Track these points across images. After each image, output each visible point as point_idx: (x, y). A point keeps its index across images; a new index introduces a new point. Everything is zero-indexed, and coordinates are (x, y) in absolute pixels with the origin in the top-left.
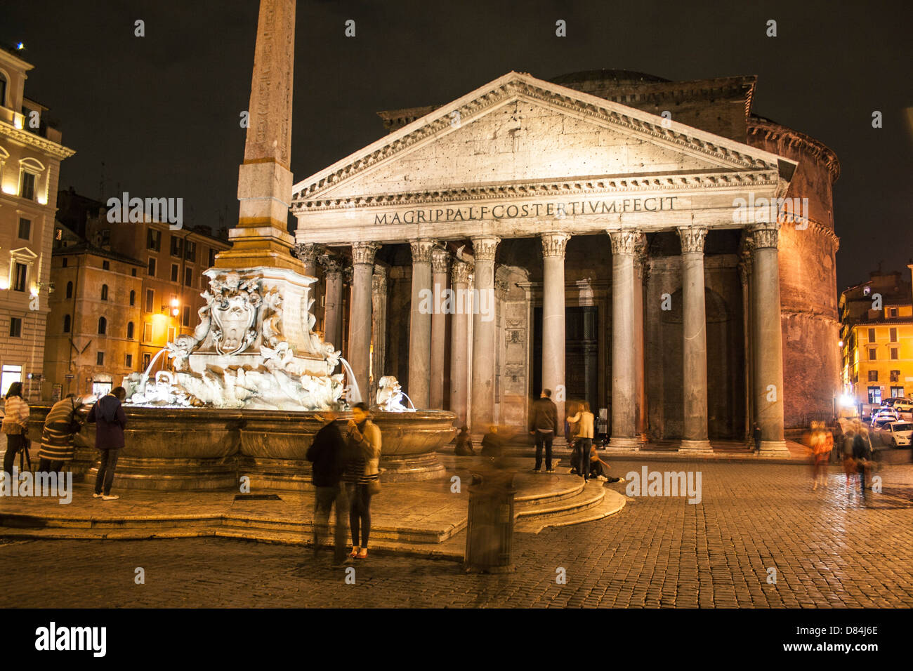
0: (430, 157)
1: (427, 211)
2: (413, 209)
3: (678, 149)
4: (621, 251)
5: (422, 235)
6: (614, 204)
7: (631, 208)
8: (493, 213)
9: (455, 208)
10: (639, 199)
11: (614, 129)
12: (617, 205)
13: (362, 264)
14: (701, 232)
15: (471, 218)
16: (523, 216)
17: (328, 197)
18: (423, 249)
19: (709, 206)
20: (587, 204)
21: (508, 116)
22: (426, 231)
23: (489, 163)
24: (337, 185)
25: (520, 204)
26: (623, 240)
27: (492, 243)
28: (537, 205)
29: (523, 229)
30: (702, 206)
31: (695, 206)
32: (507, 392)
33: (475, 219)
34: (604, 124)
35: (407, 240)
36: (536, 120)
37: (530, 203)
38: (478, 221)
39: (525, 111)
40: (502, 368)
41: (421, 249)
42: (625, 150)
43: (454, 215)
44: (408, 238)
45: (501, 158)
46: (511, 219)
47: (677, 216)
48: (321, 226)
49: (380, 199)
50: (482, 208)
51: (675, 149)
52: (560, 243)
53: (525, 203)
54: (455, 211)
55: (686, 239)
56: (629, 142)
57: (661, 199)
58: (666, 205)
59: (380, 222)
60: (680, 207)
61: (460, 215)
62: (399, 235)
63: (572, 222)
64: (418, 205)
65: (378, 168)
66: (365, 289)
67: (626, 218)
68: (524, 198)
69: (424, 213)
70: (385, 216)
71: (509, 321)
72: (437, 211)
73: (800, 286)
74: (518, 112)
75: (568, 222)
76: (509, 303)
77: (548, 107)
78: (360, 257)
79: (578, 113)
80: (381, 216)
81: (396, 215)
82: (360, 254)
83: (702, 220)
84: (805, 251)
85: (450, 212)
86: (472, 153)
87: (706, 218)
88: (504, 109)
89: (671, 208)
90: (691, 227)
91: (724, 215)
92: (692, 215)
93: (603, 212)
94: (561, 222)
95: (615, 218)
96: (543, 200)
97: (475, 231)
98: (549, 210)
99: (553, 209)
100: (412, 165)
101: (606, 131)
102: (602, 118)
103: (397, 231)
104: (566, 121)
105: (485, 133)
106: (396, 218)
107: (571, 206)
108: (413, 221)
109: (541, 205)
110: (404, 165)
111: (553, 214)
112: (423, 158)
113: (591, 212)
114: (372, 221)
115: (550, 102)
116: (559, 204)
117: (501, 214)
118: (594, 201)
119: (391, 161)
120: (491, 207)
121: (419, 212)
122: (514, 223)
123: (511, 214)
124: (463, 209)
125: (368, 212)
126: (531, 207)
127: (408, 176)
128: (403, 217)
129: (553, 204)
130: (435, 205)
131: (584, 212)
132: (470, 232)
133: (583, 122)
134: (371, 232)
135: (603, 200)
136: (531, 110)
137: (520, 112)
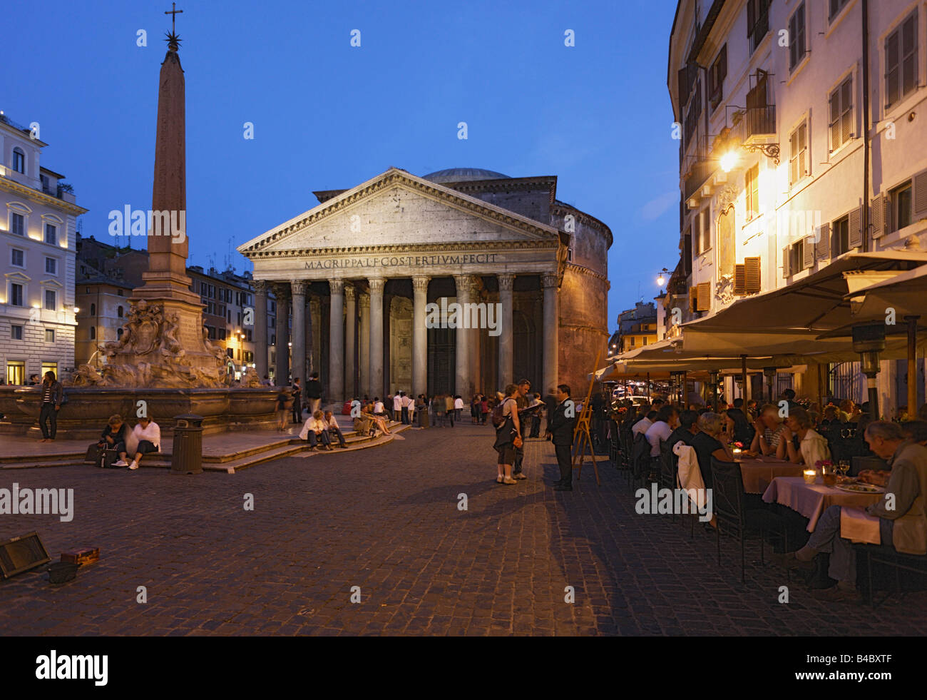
0: (341, 224)
1: (339, 261)
2: (330, 259)
3: (497, 223)
4: (462, 288)
5: (336, 276)
6: (458, 258)
7: (468, 261)
8: (382, 262)
9: (357, 259)
10: (474, 255)
11: (459, 209)
12: (460, 258)
13: (298, 294)
14: (511, 277)
15: (368, 265)
16: (401, 265)
17: (273, 249)
19: (516, 260)
20: (441, 257)
21: (391, 198)
22: (339, 273)
23: (378, 229)
24: (279, 241)
25: (399, 258)
26: (463, 281)
27: (380, 282)
28: (409, 258)
29: (400, 273)
30: (512, 260)
31: (508, 260)
32: (400, 377)
33: (370, 266)
34: (453, 206)
35: (327, 279)
36: (410, 201)
37: (405, 257)
38: (372, 268)
39: (402, 194)
40: (396, 362)
41: (336, 286)
42: (465, 223)
43: (357, 264)
45: (387, 226)
46: (393, 267)
47: (497, 266)
48: (270, 269)
49: (308, 251)
50: (375, 259)
52: (424, 282)
53: (402, 256)
54: (358, 261)
55: (502, 281)
56: (468, 218)
57: (487, 255)
58: (490, 260)
59: (309, 267)
60: (498, 260)
61: (361, 263)
62: (322, 276)
63: (431, 269)
64: (334, 256)
65: (306, 231)
66: (300, 310)
67: (465, 267)
68: (401, 253)
69: (337, 261)
70: (312, 263)
71: (401, 332)
72: (346, 260)
73: (583, 311)
75: (429, 269)
76: (401, 320)
77: (416, 193)
78: (297, 289)
79: (436, 197)
80: (309, 263)
81: (319, 262)
83: (511, 269)
84: (588, 289)
85: (354, 261)
86: (368, 223)
87: (513, 268)
88: (389, 193)
89: (494, 262)
90: (505, 274)
91: (526, 266)
92: (506, 266)
93: (451, 263)
94: (424, 269)
95: (458, 267)
96: (414, 255)
97: (370, 274)
98: (417, 261)
99: (419, 261)
100: (329, 229)
101: (454, 210)
102: (451, 202)
103: (320, 273)
104: (428, 202)
105: (376, 209)
106: (319, 264)
107: (431, 259)
108: (330, 267)
109: (412, 257)
110: (324, 229)
111: (419, 264)
112: (336, 225)
113: (444, 263)
114: (304, 266)
115: (418, 189)
116: (423, 257)
117: (386, 263)
118: (446, 256)
119: (315, 226)
120: (380, 258)
121: (334, 260)
122: (395, 269)
123: (393, 263)
124: (362, 259)
125: (300, 260)
126: (406, 259)
127: (326, 237)
128: (324, 264)
129: (419, 257)
130: (344, 257)
131: (439, 263)
132: (367, 274)
133: (439, 204)
134: (303, 273)
135: (450, 255)
136: (406, 195)
137: (399, 195)
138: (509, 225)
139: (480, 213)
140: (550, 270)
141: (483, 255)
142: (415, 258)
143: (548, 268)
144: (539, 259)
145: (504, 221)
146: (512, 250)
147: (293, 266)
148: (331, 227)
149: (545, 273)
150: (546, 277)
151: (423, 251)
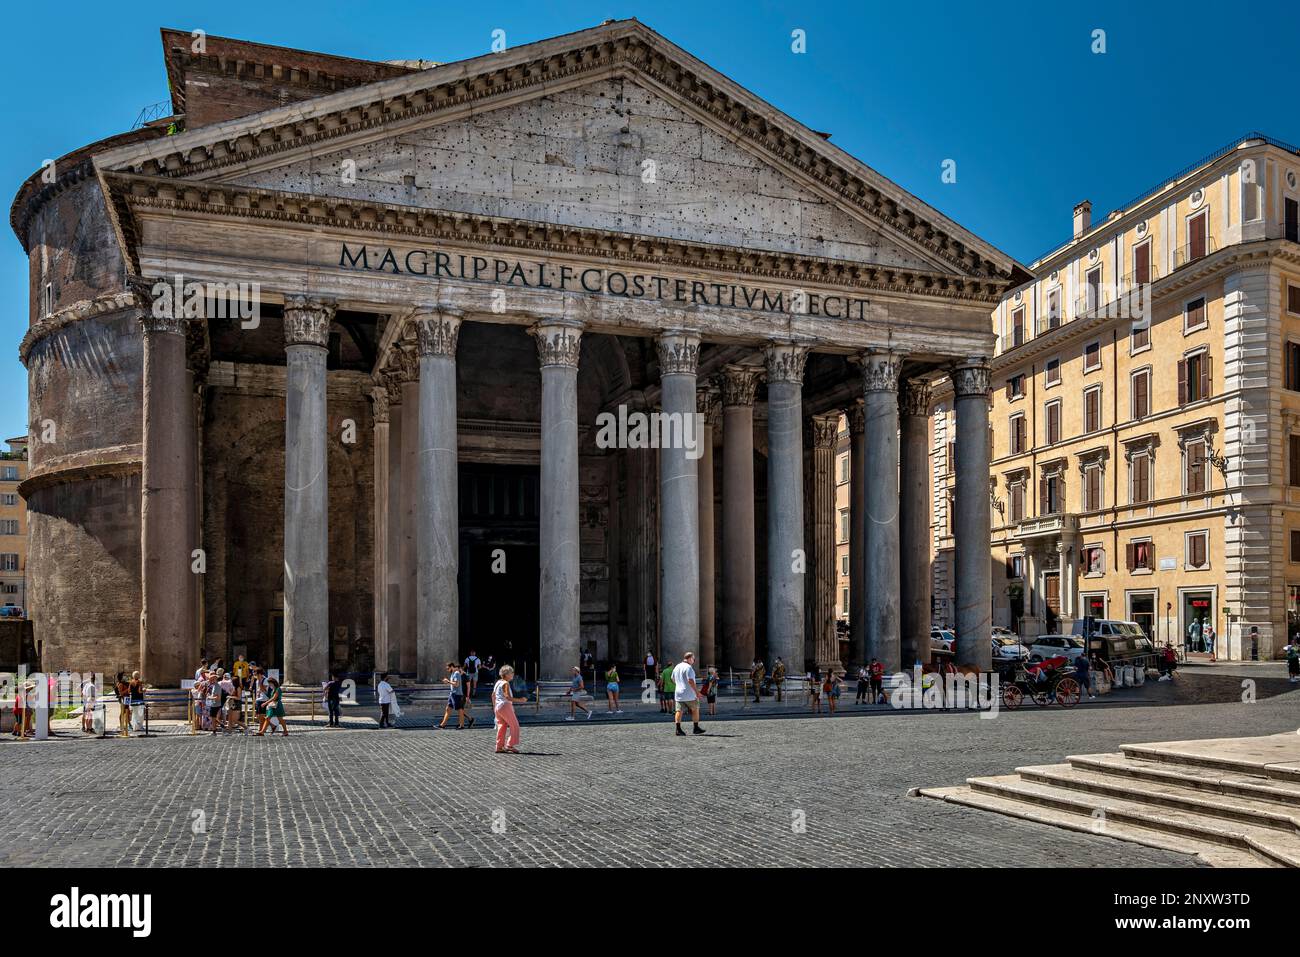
0: (459, 147)
1: (454, 258)
2: (425, 247)
3: (872, 223)
5: (446, 301)
6: (780, 297)
7: (804, 308)
8: (583, 280)
9: (512, 261)
10: (817, 296)
11: (782, 170)
12: (785, 298)
13: (313, 344)
15: (542, 284)
16: (635, 295)
18: (448, 331)
19: (913, 322)
20: (738, 289)
21: (605, 103)
22: (455, 296)
23: (573, 185)
24: (249, 163)
25: (631, 275)
26: (795, 360)
27: (577, 334)
28: (660, 280)
29: (635, 319)
30: (902, 321)
31: (894, 319)
33: (549, 286)
34: (770, 157)
36: (659, 124)
37: (648, 275)
38: (557, 292)
39: (636, 97)
41: (444, 331)
42: (797, 210)
43: (509, 274)
44: (414, 304)
45: (597, 180)
46: (616, 298)
47: (868, 330)
48: (207, 247)
50: (563, 268)
51: (868, 223)
52: (692, 349)
53: (641, 272)
54: (512, 266)
56: (805, 198)
57: (848, 300)
58: (855, 312)
59: (354, 263)
60: (872, 317)
61: (522, 274)
62: (396, 296)
63: (716, 318)
64: (442, 241)
65: (345, 146)
67: (796, 324)
68: (640, 263)
69: (448, 258)
70: (364, 251)
72: (476, 259)
74: (624, 100)
75: (708, 316)
77: (677, 105)
79: (728, 128)
80: (354, 250)
81: (390, 252)
82: (307, 325)
83: (902, 342)
85: (500, 264)
86: (542, 159)
87: (907, 340)
88: (600, 88)
89: (862, 318)
90: (890, 351)
91: (931, 339)
92: (890, 334)
93: (763, 309)
94: (699, 315)
95: (783, 322)
96: (672, 274)
97: (549, 310)
98: (679, 290)
99: (684, 291)
100: (420, 156)
101: (769, 171)
102: (768, 147)
103: (394, 286)
104: (706, 137)
105: (565, 125)
106: (389, 258)
107: (715, 290)
108: (425, 272)
109: (667, 280)
110: (403, 153)
111: (685, 300)
112: (443, 146)
113: (746, 306)
114: (336, 258)
115: (685, 95)
116: (695, 283)
117: (596, 286)
118: (751, 287)
119: (375, 138)
120: (578, 269)
121: (438, 255)
122: (622, 305)
123: (614, 288)
124: (527, 263)
125: (325, 236)
126: (650, 282)
127: (414, 178)
128: (404, 260)
129: (684, 282)
130: (472, 248)
131: (733, 304)
132: (541, 310)
133: (733, 146)
134: (334, 279)
135: (764, 287)
136: (648, 102)
137: (629, 100)
138: (898, 233)
139: (837, 190)
140: (981, 352)
141: (838, 299)
142: (672, 281)
143: (975, 348)
144: (955, 325)
145: (888, 222)
146: (906, 295)
147: (297, 252)
148: (425, 152)
149: (969, 361)
150: (971, 369)
151: (700, 266)
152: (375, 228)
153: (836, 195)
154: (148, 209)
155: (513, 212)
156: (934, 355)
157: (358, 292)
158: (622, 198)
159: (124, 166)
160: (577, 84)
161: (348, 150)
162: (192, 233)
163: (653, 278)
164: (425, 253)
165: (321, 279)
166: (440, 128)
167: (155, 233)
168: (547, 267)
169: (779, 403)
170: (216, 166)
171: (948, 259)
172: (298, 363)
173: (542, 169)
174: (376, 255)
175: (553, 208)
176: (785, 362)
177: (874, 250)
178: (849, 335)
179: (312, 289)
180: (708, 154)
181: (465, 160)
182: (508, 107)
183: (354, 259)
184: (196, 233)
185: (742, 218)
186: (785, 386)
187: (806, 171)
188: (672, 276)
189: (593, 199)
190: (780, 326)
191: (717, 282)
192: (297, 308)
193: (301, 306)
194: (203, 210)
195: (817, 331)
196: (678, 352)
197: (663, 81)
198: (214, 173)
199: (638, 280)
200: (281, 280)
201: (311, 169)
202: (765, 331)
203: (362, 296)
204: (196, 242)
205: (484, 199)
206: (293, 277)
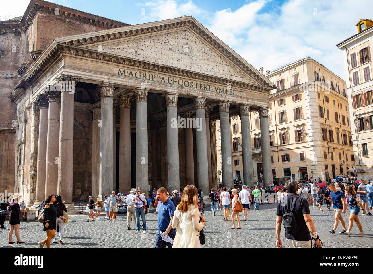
0: (148, 44)
6: (223, 90)
7: (229, 93)
8: (178, 82)
9: (162, 76)
10: (231, 90)
11: (222, 57)
12: (224, 90)
15: (169, 83)
16: (191, 87)
18: (146, 94)
19: (252, 98)
20: (214, 87)
21: (182, 36)
22: (148, 85)
23: (176, 57)
25: (190, 82)
26: (228, 106)
28: (196, 83)
29: (191, 94)
30: (250, 97)
31: (248, 96)
33: (171, 84)
34: (220, 54)
36: (195, 43)
38: (173, 85)
39: (189, 35)
42: (226, 67)
43: (161, 80)
44: (138, 86)
45: (181, 56)
46: (186, 88)
47: (243, 99)
50: (174, 79)
51: (241, 72)
53: (192, 81)
54: (162, 78)
56: (227, 64)
57: (238, 91)
58: (239, 94)
59: (122, 74)
60: (243, 96)
61: (164, 80)
62: (133, 84)
63: (210, 94)
64: (145, 69)
65: (120, 41)
67: (227, 96)
68: (192, 79)
69: (146, 74)
70: (124, 71)
72: (153, 75)
74: (187, 36)
75: (208, 94)
77: (199, 38)
79: (210, 45)
80: (122, 70)
81: (131, 72)
82: (109, 91)
85: (159, 77)
86: (168, 49)
87: (251, 102)
88: (181, 32)
89: (241, 96)
90: (248, 105)
91: (256, 102)
92: (247, 100)
93: (220, 92)
94: (206, 93)
95: (224, 96)
97: (171, 90)
98: (201, 87)
99: (202, 87)
100: (139, 46)
101: (219, 57)
102: (220, 51)
103: (132, 81)
104: (205, 47)
105: (173, 41)
106: (131, 73)
107: (209, 87)
108: (140, 78)
109: (198, 83)
110: (134, 45)
111: (202, 89)
112: (144, 43)
113: (216, 91)
114: (117, 72)
115: (201, 36)
116: (204, 85)
117: (182, 84)
118: (217, 87)
119: (127, 40)
120: (177, 79)
121: (143, 73)
122: (188, 90)
123: (186, 85)
124: (165, 77)
125: (114, 66)
126: (194, 84)
127: (137, 51)
128: (135, 74)
129: (202, 84)
130: (152, 72)
131: (213, 91)
132: (169, 90)
133: (211, 50)
134: (117, 78)
135: (220, 87)
136: (192, 37)
137: (188, 36)
138: (248, 75)
139: (235, 63)
141: (236, 91)
142: (199, 84)
144: (261, 99)
145: (246, 72)
146: (250, 91)
147: (107, 70)
148: (140, 45)
149: (264, 108)
150: (264, 110)
151: (206, 81)
152: (128, 65)
153: (234, 64)
154: (67, 55)
155: (162, 63)
156: (256, 106)
157: (123, 82)
158: (187, 61)
159: (64, 42)
160: (176, 31)
161: (120, 43)
162: (78, 62)
163: (195, 83)
164: (140, 72)
165: (113, 78)
166: (143, 39)
167: (68, 62)
168: (170, 78)
169: (224, 117)
170: (87, 44)
171: (258, 82)
172: (107, 102)
173: (168, 52)
174: (127, 72)
175: (171, 62)
176: (225, 107)
177: (242, 78)
178: (239, 100)
179: (111, 81)
180: (206, 52)
181: (150, 48)
182: (160, 35)
183: (122, 73)
184: (79, 62)
185: (214, 68)
186: (226, 113)
187: (228, 58)
188: (199, 83)
189: (180, 61)
190: (224, 97)
191: (209, 85)
192: (107, 86)
193: (108, 86)
194: (83, 56)
195: (232, 99)
196: (201, 103)
197: (196, 32)
198: (86, 46)
199: (191, 83)
200: (102, 78)
201: (111, 47)
202: (220, 98)
203: (124, 84)
204: (79, 65)
205: (154, 59)
206: (106, 77)
